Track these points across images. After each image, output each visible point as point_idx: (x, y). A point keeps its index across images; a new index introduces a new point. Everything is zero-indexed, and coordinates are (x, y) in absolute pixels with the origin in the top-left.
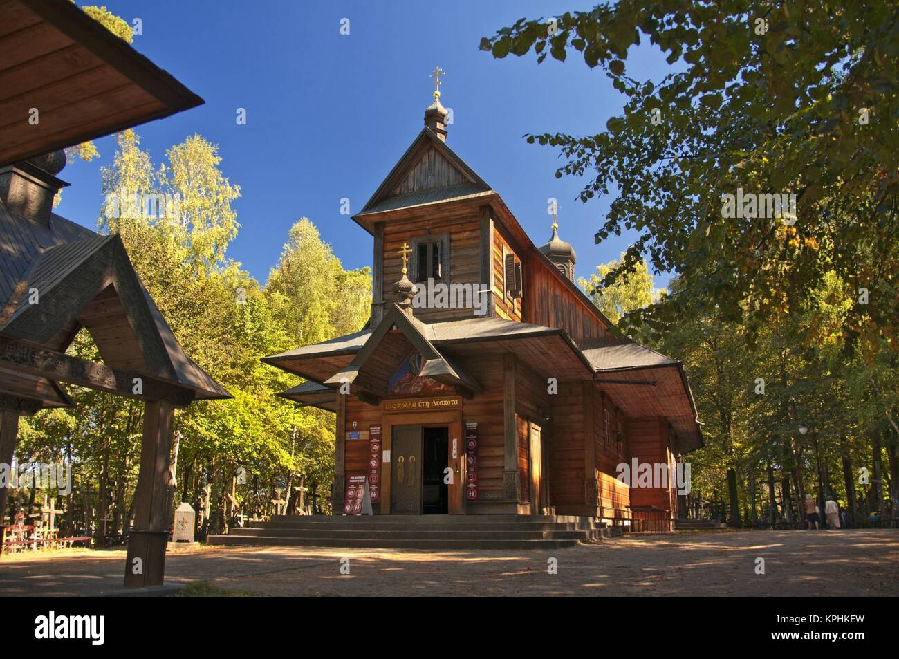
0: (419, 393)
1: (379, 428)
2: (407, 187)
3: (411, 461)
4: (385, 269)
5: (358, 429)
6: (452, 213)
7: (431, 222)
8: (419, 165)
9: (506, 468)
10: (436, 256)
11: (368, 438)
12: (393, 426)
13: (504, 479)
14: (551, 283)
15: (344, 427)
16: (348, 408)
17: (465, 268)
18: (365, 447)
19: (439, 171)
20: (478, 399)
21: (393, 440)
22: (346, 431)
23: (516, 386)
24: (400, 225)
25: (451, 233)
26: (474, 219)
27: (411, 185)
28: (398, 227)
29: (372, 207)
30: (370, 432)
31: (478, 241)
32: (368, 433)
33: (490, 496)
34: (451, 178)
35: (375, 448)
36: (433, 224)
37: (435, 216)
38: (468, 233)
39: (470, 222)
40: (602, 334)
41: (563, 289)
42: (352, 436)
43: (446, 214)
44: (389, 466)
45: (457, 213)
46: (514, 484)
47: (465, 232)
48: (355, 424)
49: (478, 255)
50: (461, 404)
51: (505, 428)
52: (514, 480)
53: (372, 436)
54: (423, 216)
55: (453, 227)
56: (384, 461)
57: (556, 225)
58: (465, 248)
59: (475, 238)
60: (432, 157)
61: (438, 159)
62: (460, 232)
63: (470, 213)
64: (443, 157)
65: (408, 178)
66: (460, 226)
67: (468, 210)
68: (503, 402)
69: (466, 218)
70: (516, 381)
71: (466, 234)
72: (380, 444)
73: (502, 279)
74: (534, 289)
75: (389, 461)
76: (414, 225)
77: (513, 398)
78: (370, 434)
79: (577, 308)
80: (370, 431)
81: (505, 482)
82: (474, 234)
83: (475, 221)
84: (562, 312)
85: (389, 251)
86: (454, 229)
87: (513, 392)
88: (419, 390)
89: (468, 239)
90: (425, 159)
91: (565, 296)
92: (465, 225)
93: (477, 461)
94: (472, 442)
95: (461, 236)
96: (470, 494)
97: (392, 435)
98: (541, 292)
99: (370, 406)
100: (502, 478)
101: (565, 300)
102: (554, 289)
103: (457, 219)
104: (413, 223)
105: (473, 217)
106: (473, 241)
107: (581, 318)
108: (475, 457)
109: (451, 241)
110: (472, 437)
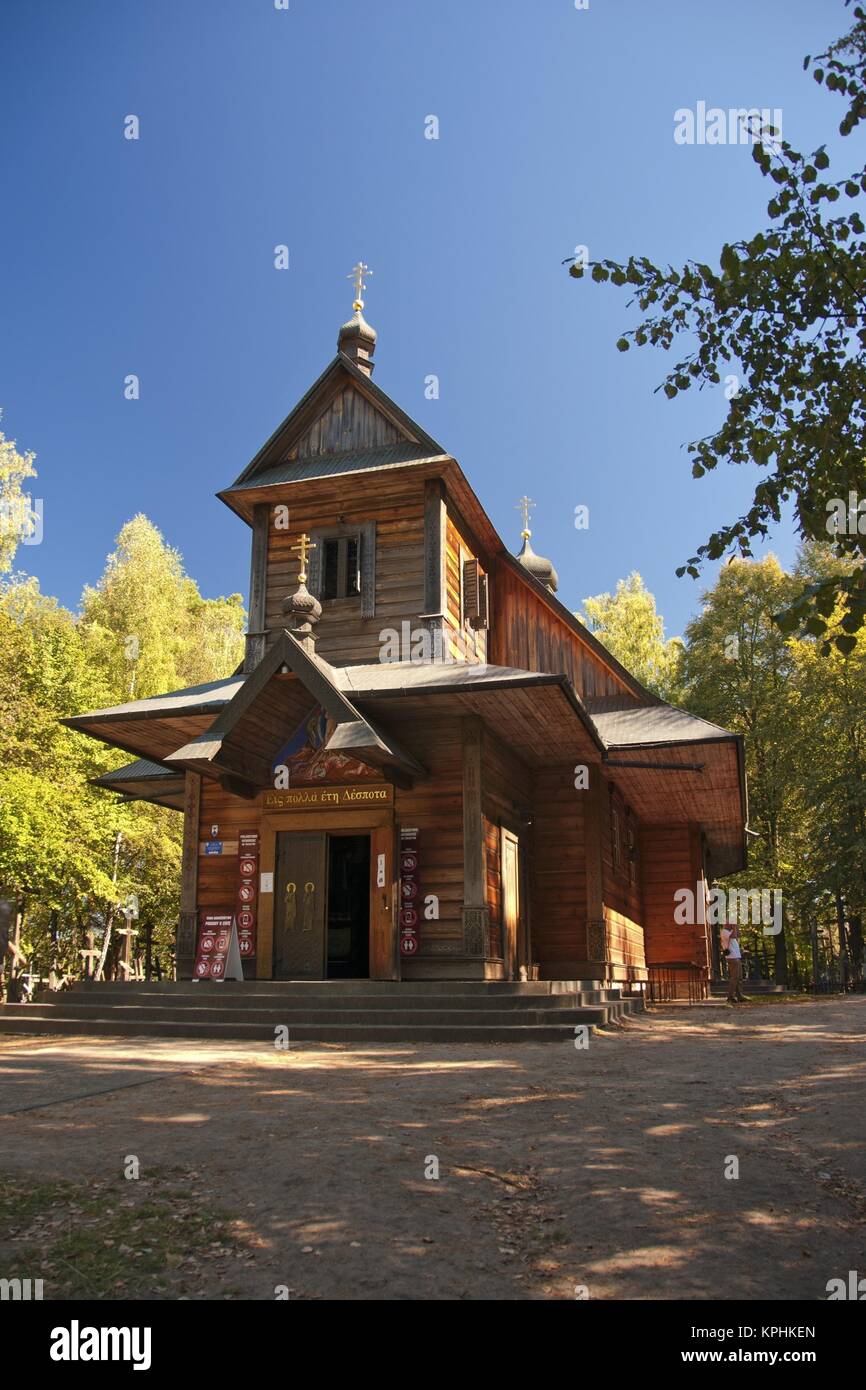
0: (323, 779)
1: (256, 836)
2: (309, 448)
3: (306, 890)
4: (270, 579)
5: (220, 838)
6: (380, 491)
7: (346, 504)
8: (328, 414)
9: (467, 903)
10: (352, 558)
11: (236, 852)
12: (278, 833)
13: (464, 921)
14: (532, 610)
15: (196, 834)
16: (204, 803)
17: (401, 579)
18: (232, 865)
19: (359, 424)
20: (420, 789)
21: (277, 857)
22: (201, 840)
23: (482, 768)
25: (378, 523)
26: (415, 501)
27: (314, 444)
29: (251, 479)
30: (240, 843)
31: (421, 535)
32: (236, 843)
33: (439, 949)
34: (379, 435)
35: (248, 868)
36: (350, 507)
37: (351, 496)
38: (404, 523)
39: (408, 505)
40: (612, 691)
41: (552, 619)
42: (209, 849)
43: (369, 492)
44: (272, 898)
45: (388, 491)
46: (480, 929)
47: (400, 520)
48: (215, 829)
49: (422, 557)
50: (392, 798)
51: (466, 838)
52: (480, 922)
53: (242, 850)
54: (332, 496)
55: (381, 512)
56: (263, 890)
57: (529, 532)
58: (399, 546)
59: (417, 531)
60: (349, 404)
61: (359, 404)
62: (391, 521)
63: (408, 490)
64: (367, 401)
65: (309, 434)
66: (392, 511)
67: (404, 488)
68: (461, 794)
69: (403, 499)
70: (482, 761)
71: (403, 525)
72: (257, 862)
73: (457, 599)
74: (506, 620)
75: (270, 889)
76: (318, 509)
77: (477, 789)
78: (240, 845)
79: (574, 649)
80: (240, 840)
81: (464, 927)
82: (415, 525)
83: (415, 505)
84: (550, 655)
85: (275, 550)
86: (383, 515)
87: (477, 778)
88: (323, 774)
89: (405, 532)
90: (338, 405)
91: (555, 630)
92: (401, 511)
93: (418, 892)
94: (409, 860)
95: (393, 527)
96: (406, 945)
97: (277, 848)
98: (517, 623)
99: (241, 800)
100: (460, 920)
101: (554, 636)
102: (538, 619)
103: (385, 501)
104: (315, 505)
105: (414, 497)
106: (412, 536)
107: (579, 666)
108: (413, 884)
109: (378, 535)
110: (409, 851)
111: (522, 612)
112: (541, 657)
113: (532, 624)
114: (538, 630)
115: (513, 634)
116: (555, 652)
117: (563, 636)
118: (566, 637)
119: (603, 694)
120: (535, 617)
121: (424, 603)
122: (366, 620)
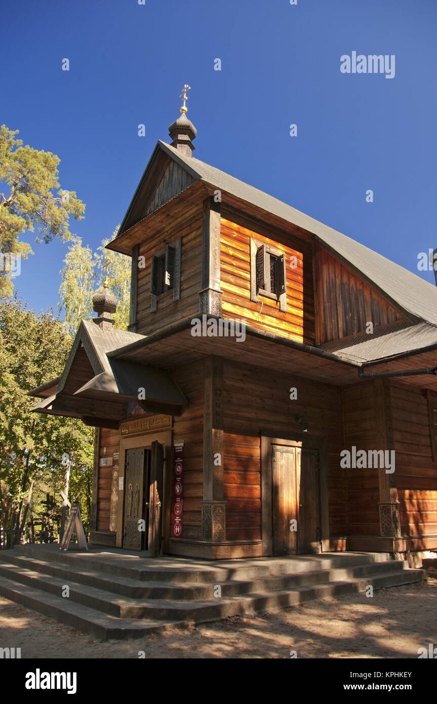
2: (154, 204)
4: (138, 290)
5: (106, 456)
7: (169, 231)
8: (162, 180)
9: (204, 499)
11: (112, 464)
12: (126, 450)
13: (202, 513)
14: (338, 272)
15: (98, 454)
16: (102, 434)
17: (192, 270)
18: (110, 473)
19: (175, 179)
20: (185, 415)
21: (126, 466)
22: (100, 457)
24: (148, 243)
25: (182, 238)
26: (199, 216)
27: (157, 200)
28: (148, 246)
31: (202, 237)
32: (112, 458)
33: (191, 533)
35: (116, 474)
36: (171, 233)
37: (172, 225)
38: (194, 233)
39: (196, 220)
40: (392, 318)
42: (103, 462)
43: (179, 220)
44: (123, 492)
45: (187, 215)
46: (210, 519)
47: (192, 232)
48: (105, 450)
49: (201, 253)
50: (171, 423)
51: (204, 449)
52: (210, 514)
54: (164, 228)
55: (185, 230)
56: (120, 489)
58: (193, 248)
59: (199, 235)
60: (171, 169)
62: (188, 234)
63: (197, 211)
66: (189, 228)
68: (202, 417)
69: (194, 217)
70: (215, 389)
71: (193, 235)
72: (118, 470)
74: (323, 282)
75: (123, 489)
76: (157, 240)
77: (211, 410)
78: (113, 460)
79: (365, 293)
80: (113, 456)
81: (202, 516)
82: (199, 232)
83: (199, 219)
84: (350, 300)
86: (184, 232)
89: (195, 238)
90: (167, 174)
91: (352, 282)
92: (193, 226)
93: (183, 488)
94: (179, 466)
95: (189, 237)
96: (176, 530)
97: (126, 461)
98: (329, 283)
99: (114, 431)
100: (200, 512)
101: (352, 286)
102: (341, 277)
103: (188, 221)
104: (156, 238)
105: (198, 214)
106: (198, 240)
107: (369, 305)
108: (181, 484)
109: (182, 245)
110: (179, 460)
111: (332, 275)
112: (345, 304)
113: (338, 282)
114: (342, 284)
115: (327, 293)
116: (353, 298)
117: (358, 285)
118: (360, 285)
119: (386, 322)
120: (340, 277)
121: (201, 283)
122: (176, 302)
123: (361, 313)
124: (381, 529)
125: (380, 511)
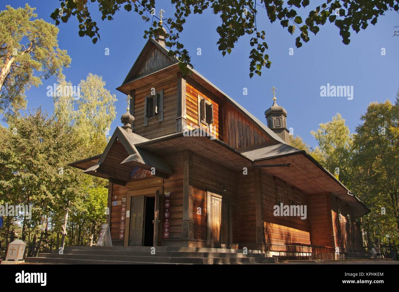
0: (145, 177)
1: (126, 198)
2: (145, 70)
3: (138, 216)
4: (135, 114)
5: (117, 200)
6: (165, 79)
8: (150, 58)
9: (184, 219)
12: (131, 197)
13: (182, 225)
14: (236, 116)
15: (111, 199)
16: (113, 189)
17: (170, 107)
18: (119, 208)
19: (159, 59)
20: (171, 178)
21: (131, 205)
22: (112, 201)
24: (141, 90)
25: (164, 90)
26: (175, 80)
27: (146, 68)
28: (140, 91)
29: (127, 82)
30: (122, 201)
31: (176, 91)
32: (121, 201)
33: (175, 236)
34: (164, 61)
35: (123, 209)
37: (157, 82)
38: (172, 88)
39: (173, 82)
40: (264, 141)
42: (115, 204)
43: (162, 80)
44: (129, 219)
45: (167, 78)
46: (187, 228)
47: (170, 88)
48: (116, 197)
49: (176, 99)
50: (162, 182)
51: (184, 195)
52: (187, 225)
53: (122, 203)
54: (151, 83)
55: (165, 86)
56: (127, 217)
57: (275, 98)
58: (170, 96)
59: (175, 90)
60: (156, 53)
61: (159, 53)
62: (168, 88)
63: (173, 77)
64: (161, 51)
65: (145, 65)
66: (168, 85)
67: (172, 76)
68: (183, 179)
69: (171, 80)
70: (190, 166)
71: (171, 89)
72: (126, 207)
73: (197, 113)
74: (228, 120)
75: (129, 216)
77: (188, 176)
78: (122, 202)
79: (251, 128)
80: (122, 200)
81: (183, 227)
82: (175, 88)
83: (175, 82)
84: (243, 130)
85: (137, 104)
86: (165, 87)
87: (188, 173)
88: (145, 176)
89: (172, 91)
90: (153, 55)
91: (244, 122)
92: (170, 84)
93: (170, 215)
94: (167, 204)
95: (168, 90)
96: (165, 235)
97: (131, 202)
98: (231, 121)
99: (122, 187)
100: (181, 225)
101: (244, 124)
102: (238, 119)
103: (167, 82)
104: (147, 88)
105: (174, 79)
106: (174, 92)
107: (253, 133)
108: (168, 213)
109: (164, 93)
110: (167, 201)
111: (233, 117)
112: (240, 132)
113: (236, 120)
114: (238, 122)
115: (230, 125)
116: (244, 130)
117: (247, 123)
118: (248, 123)
119: (261, 142)
120: (237, 119)
121: (176, 114)
122: (161, 123)
123: (248, 137)
124: (257, 240)
125: (256, 231)
